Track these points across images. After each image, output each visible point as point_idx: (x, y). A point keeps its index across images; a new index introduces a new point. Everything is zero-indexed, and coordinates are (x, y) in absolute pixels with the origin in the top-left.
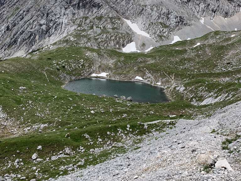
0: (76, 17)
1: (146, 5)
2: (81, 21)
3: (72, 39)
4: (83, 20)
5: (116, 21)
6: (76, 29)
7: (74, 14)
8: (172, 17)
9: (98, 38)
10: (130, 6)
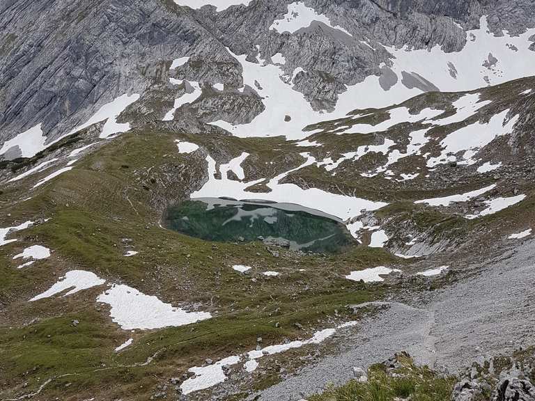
0: (148, 61)
1: (289, 35)
2: (158, 70)
3: (144, 110)
4: (161, 68)
5: (230, 70)
6: (149, 89)
7: (143, 55)
8: (341, 59)
9: (198, 108)
10: (257, 37)
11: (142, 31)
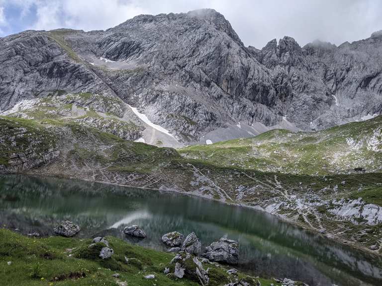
0: (44, 88)
1: (162, 91)
2: (50, 94)
3: (25, 116)
4: (54, 93)
5: (114, 104)
6: (37, 104)
7: (40, 83)
8: (200, 111)
10: (138, 89)
11: (44, 66)
